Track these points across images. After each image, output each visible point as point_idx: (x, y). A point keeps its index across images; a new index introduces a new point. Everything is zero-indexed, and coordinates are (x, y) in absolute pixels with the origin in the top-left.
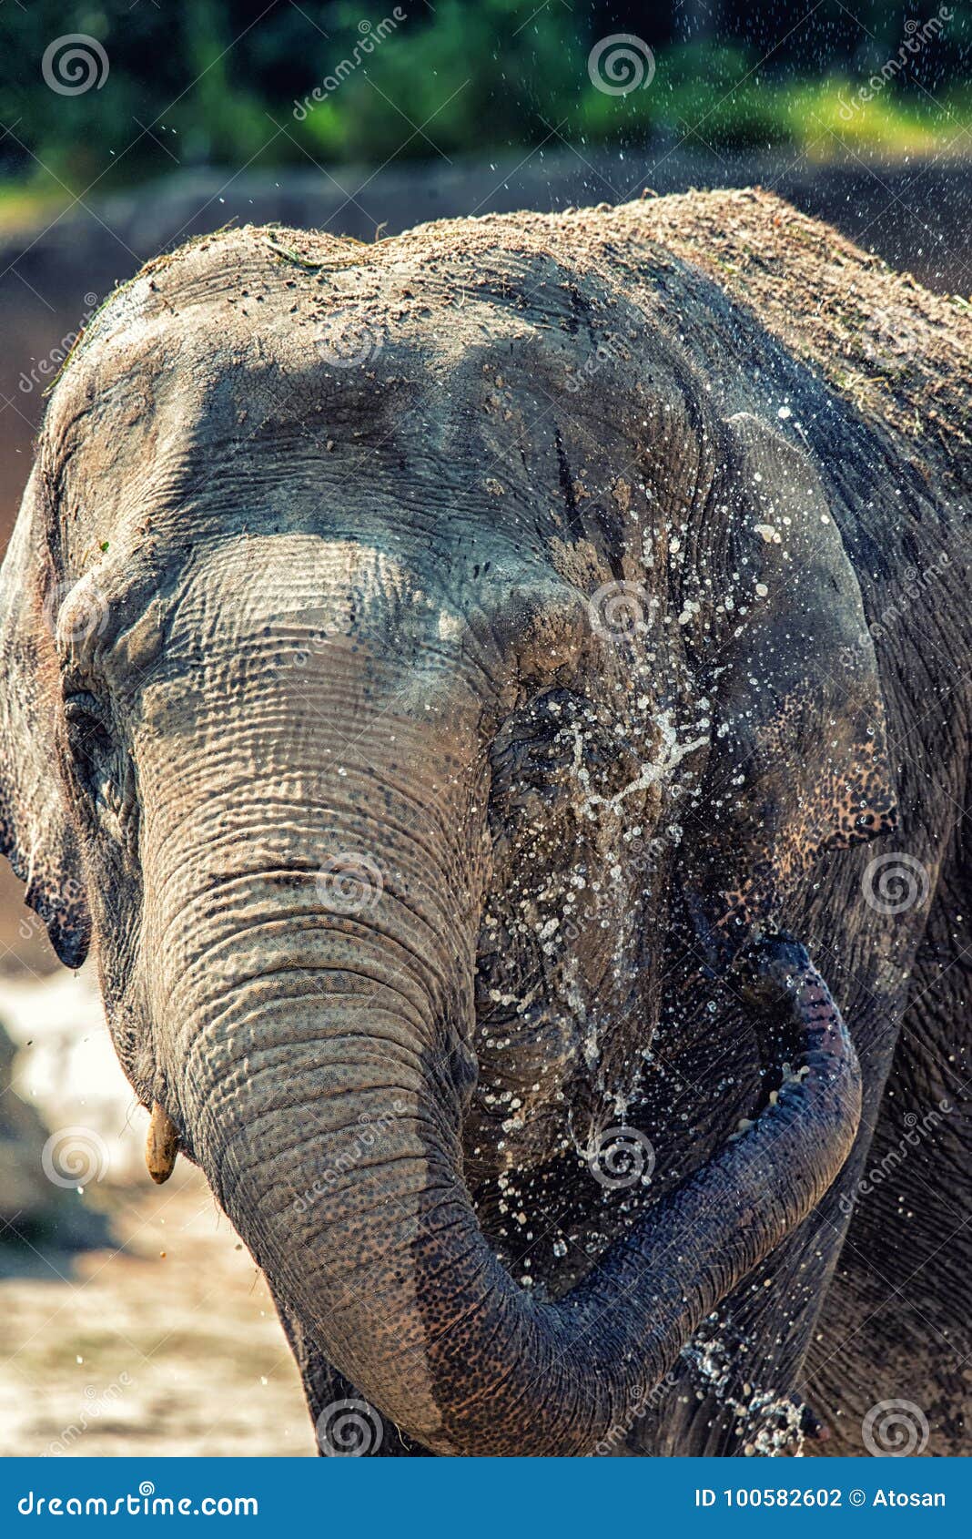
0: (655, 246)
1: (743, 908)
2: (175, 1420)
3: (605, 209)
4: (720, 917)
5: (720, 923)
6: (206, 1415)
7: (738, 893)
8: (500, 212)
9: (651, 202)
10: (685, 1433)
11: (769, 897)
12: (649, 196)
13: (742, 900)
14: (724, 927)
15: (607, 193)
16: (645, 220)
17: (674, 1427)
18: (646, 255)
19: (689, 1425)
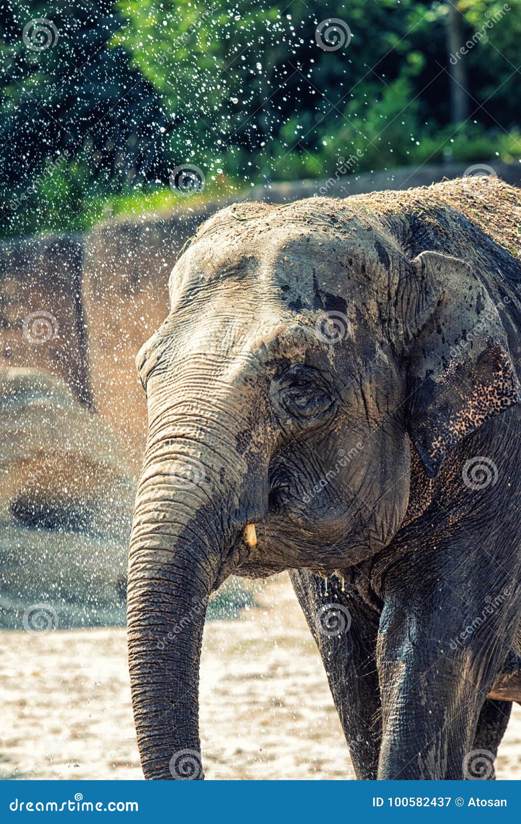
0: (439, 202)
1: (439, 448)
2: (280, 671)
3: (425, 188)
4: (431, 453)
5: (432, 456)
6: (292, 669)
7: (437, 443)
8: (377, 191)
9: (446, 183)
10: (470, 668)
11: (449, 442)
12: (445, 180)
13: (438, 445)
14: (434, 457)
15: (425, 181)
16: (440, 192)
17: (466, 666)
18: (434, 204)
19: (472, 664)
